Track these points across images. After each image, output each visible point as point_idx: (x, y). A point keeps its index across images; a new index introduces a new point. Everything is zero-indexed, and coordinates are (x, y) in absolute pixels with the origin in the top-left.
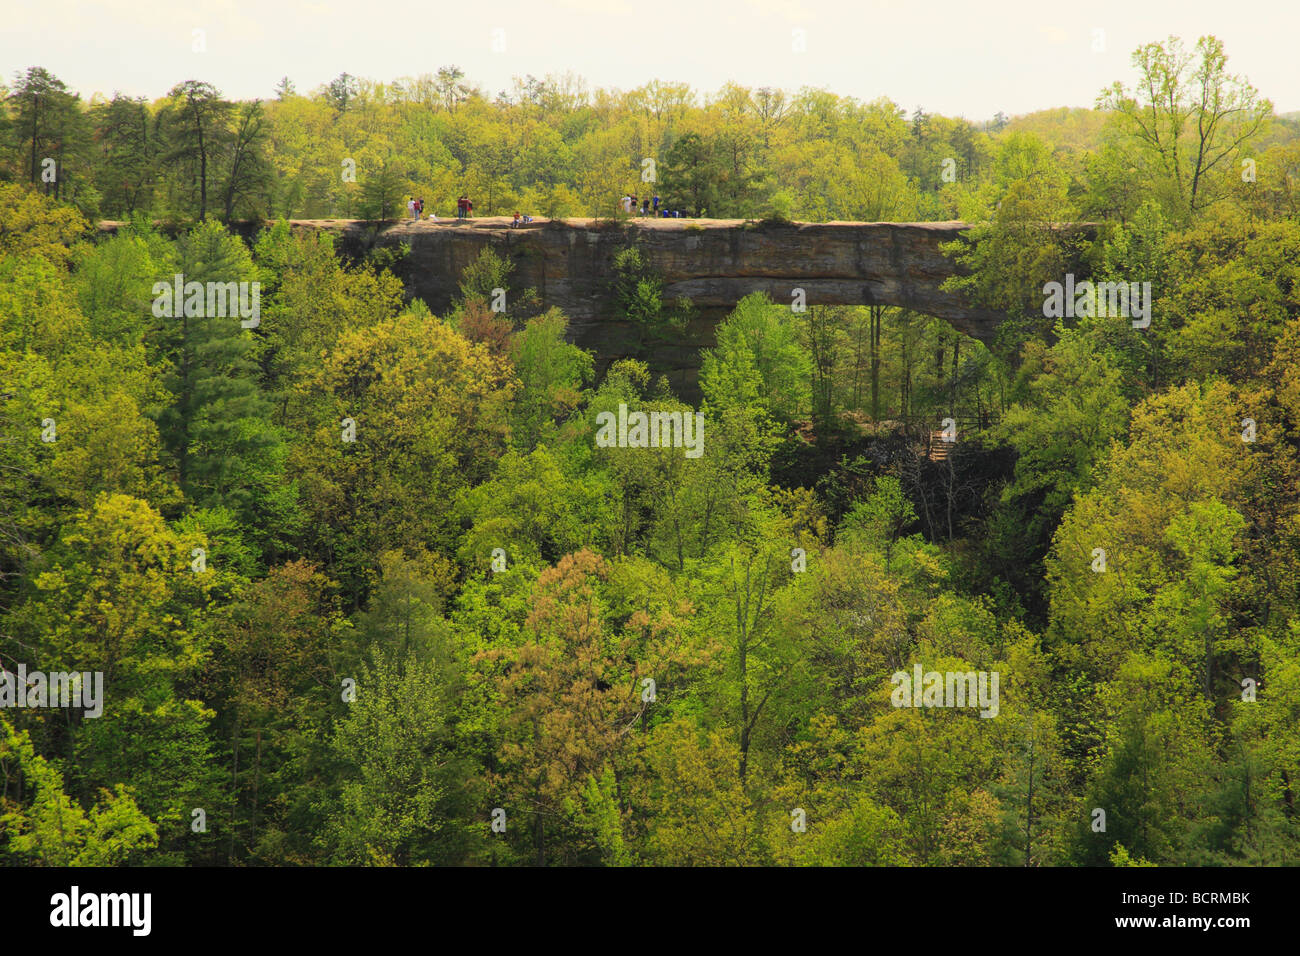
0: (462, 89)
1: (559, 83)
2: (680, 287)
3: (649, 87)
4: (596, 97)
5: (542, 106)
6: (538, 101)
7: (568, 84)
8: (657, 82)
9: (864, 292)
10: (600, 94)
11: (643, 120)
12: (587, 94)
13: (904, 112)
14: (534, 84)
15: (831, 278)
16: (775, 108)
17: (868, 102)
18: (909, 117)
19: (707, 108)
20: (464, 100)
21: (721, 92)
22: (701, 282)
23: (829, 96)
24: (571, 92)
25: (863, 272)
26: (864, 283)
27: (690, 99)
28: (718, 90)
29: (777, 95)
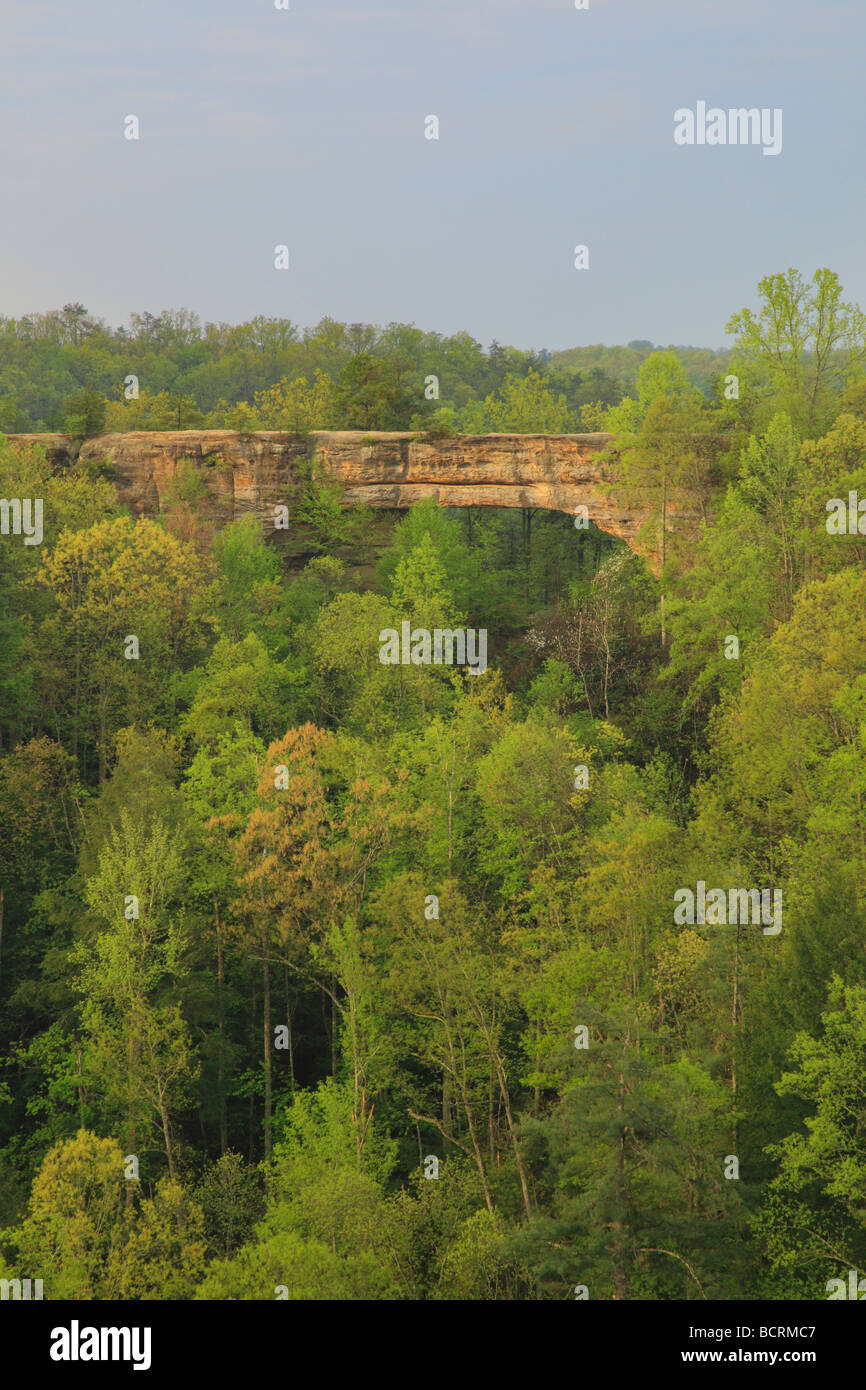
0: (85, 324)
1: (174, 319)
2: (356, 493)
3: (255, 322)
4: (207, 331)
5: (158, 339)
6: (155, 334)
7: (182, 321)
8: (262, 317)
9: (521, 496)
10: (210, 328)
11: (250, 352)
12: (198, 330)
13: (480, 346)
14: (151, 321)
15: (490, 483)
16: (366, 342)
17: (450, 337)
18: (486, 351)
19: (307, 341)
20: (88, 334)
21: (319, 327)
22: (375, 488)
23: (415, 331)
24: (184, 327)
25: (520, 478)
26: (521, 488)
27: (291, 333)
28: (316, 325)
29: (368, 330)
